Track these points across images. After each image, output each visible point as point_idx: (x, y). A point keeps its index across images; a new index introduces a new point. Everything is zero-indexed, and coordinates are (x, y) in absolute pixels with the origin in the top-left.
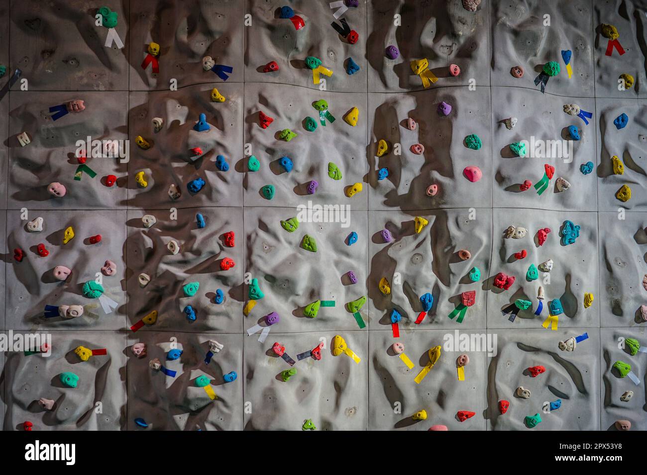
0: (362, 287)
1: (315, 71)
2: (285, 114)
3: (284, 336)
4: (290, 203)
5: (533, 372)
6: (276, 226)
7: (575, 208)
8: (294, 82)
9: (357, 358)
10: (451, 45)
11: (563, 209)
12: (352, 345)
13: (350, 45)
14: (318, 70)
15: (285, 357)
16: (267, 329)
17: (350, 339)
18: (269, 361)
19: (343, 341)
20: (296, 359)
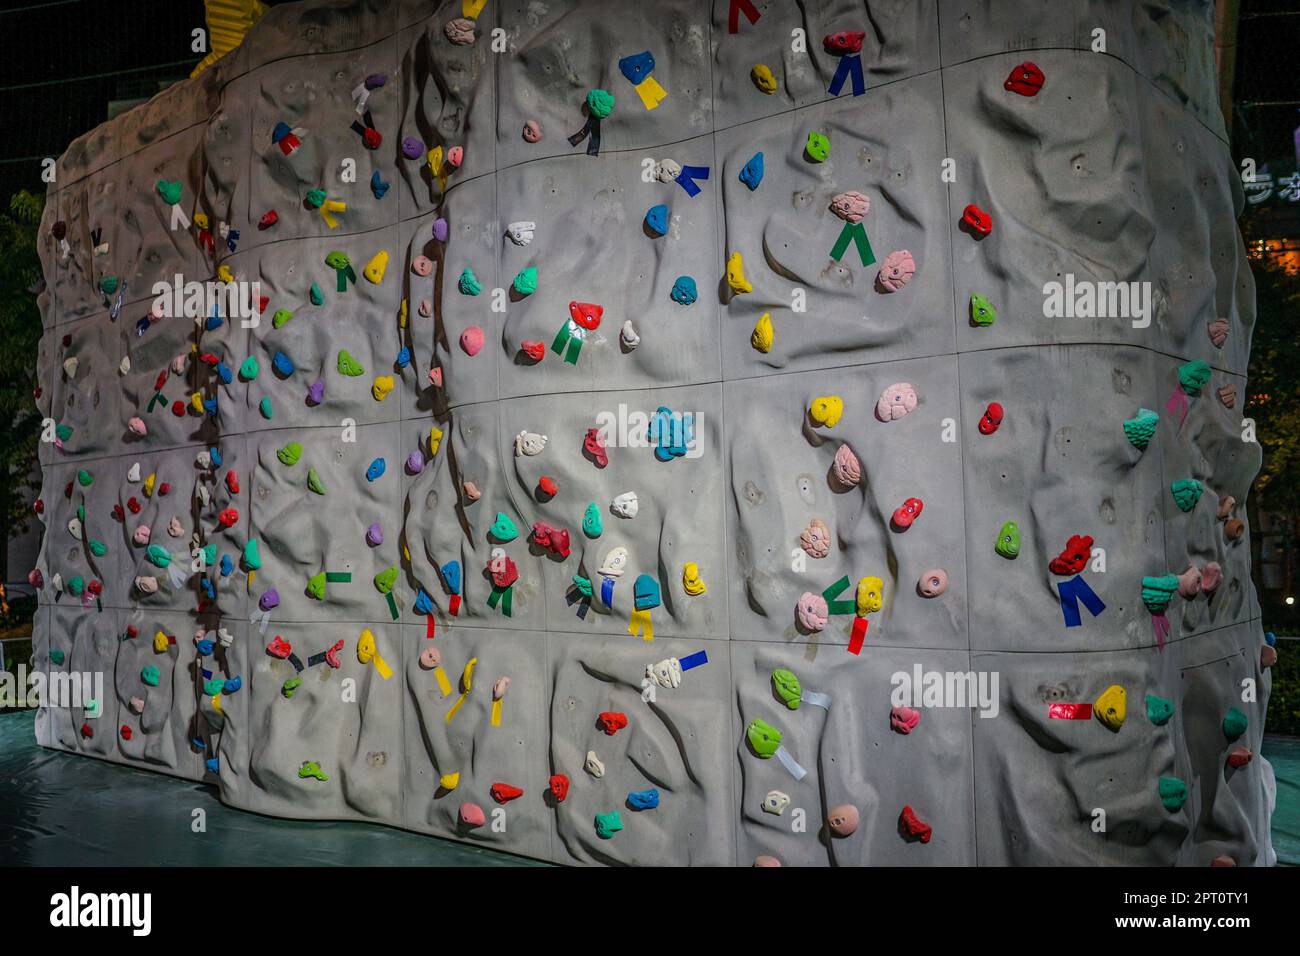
0: (391, 550)
1: (322, 209)
2: (283, 286)
3: (287, 627)
4: (293, 421)
5: (608, 724)
6: (271, 458)
7: (677, 377)
8: (299, 233)
9: (386, 670)
10: (455, 113)
11: (653, 384)
12: (384, 648)
13: (374, 152)
14: (324, 206)
15: (293, 659)
16: (267, 615)
17: (382, 635)
18: (271, 665)
19: (371, 639)
20: (305, 664)
